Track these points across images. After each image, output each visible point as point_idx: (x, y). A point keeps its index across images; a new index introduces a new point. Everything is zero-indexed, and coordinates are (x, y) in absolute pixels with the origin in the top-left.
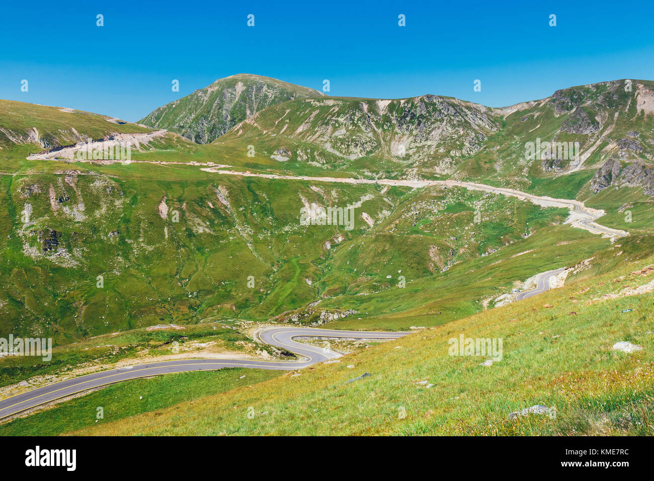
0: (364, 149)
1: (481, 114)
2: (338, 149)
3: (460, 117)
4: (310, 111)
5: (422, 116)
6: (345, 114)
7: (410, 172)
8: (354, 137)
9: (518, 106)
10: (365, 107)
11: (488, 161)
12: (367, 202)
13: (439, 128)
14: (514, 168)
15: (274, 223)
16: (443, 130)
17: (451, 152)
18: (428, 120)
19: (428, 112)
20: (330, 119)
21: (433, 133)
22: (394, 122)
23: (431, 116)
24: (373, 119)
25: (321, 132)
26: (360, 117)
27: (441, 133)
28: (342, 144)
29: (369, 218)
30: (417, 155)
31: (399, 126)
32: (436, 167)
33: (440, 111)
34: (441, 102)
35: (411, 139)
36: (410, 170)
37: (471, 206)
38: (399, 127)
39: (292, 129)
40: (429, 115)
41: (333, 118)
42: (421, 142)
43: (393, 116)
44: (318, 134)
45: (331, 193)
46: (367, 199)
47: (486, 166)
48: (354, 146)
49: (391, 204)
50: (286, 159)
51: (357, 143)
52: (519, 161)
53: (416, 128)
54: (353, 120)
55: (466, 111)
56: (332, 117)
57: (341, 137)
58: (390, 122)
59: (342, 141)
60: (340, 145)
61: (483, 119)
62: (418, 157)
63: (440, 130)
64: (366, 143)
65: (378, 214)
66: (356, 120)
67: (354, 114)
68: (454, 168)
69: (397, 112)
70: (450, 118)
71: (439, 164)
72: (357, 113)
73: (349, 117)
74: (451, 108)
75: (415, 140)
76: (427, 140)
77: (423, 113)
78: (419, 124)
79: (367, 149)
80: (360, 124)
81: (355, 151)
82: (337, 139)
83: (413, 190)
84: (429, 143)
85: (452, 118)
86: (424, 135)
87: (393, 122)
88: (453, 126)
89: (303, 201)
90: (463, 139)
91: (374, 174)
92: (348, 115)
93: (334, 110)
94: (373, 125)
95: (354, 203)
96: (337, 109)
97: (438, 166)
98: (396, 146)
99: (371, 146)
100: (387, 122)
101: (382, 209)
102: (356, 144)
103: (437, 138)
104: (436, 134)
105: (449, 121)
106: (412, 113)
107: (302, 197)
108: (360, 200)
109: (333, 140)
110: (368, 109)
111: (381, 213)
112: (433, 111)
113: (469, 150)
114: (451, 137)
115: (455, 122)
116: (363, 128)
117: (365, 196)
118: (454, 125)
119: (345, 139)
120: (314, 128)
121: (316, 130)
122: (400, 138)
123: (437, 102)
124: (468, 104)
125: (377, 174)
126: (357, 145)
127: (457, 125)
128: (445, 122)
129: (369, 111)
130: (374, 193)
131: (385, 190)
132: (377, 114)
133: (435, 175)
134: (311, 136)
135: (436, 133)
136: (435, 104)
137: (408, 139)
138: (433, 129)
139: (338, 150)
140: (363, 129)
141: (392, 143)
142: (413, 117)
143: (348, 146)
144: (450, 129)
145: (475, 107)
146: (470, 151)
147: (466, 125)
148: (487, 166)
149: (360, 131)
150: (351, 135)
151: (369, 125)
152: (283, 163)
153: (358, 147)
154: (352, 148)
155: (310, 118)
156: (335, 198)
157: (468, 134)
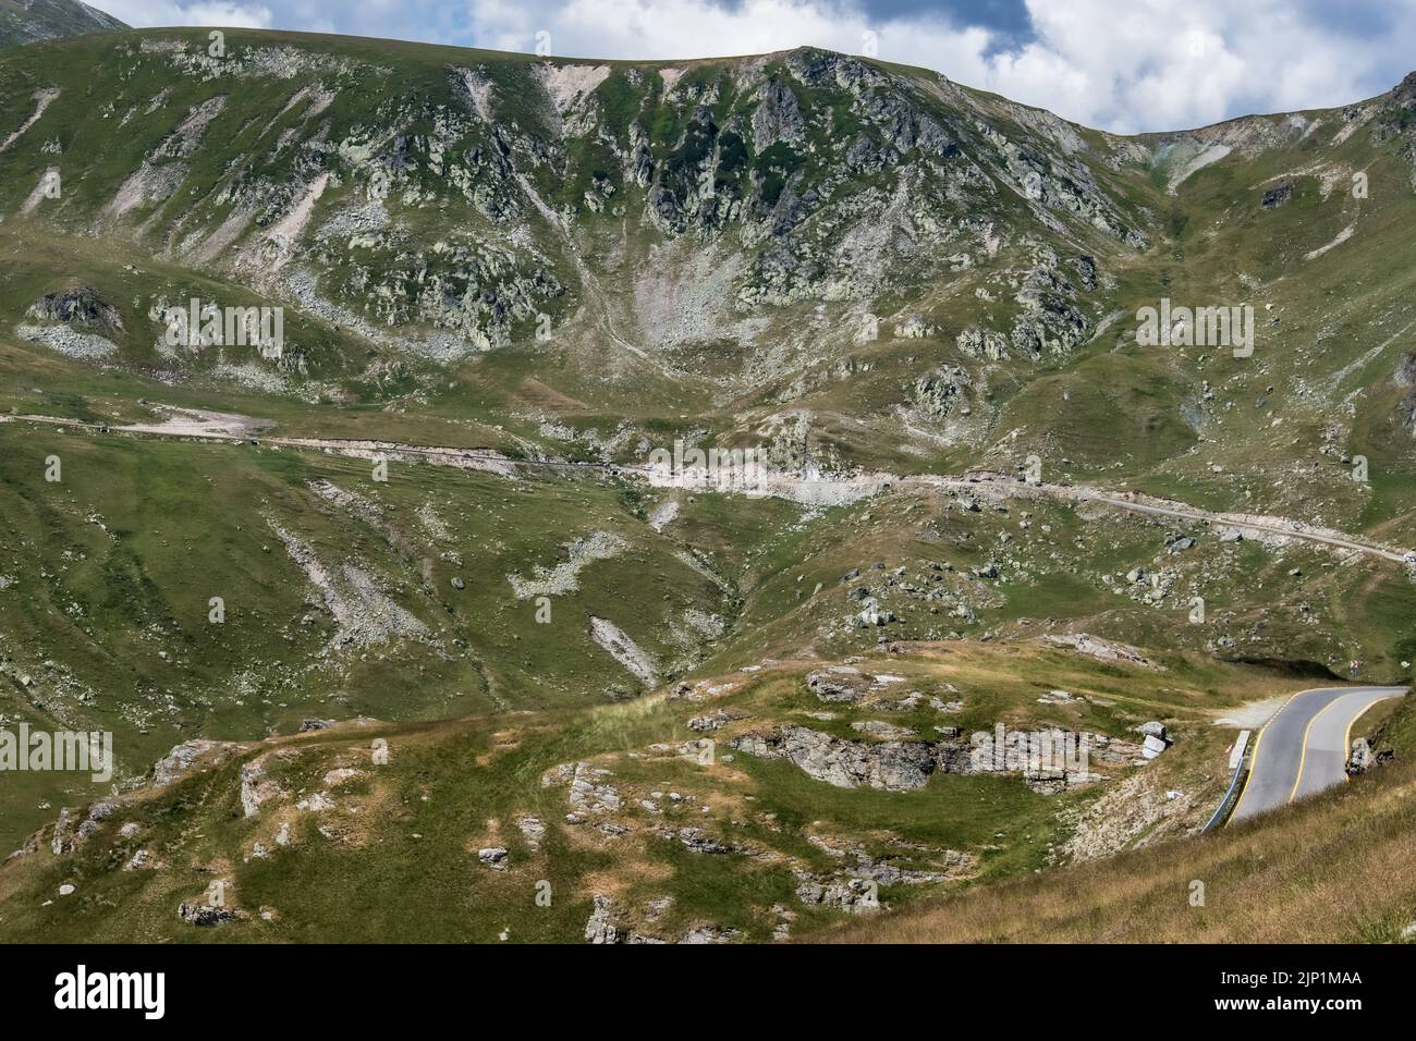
0: (501, 309)
1: (1065, 158)
2: (357, 301)
3: (976, 169)
4: (171, 100)
5: (780, 154)
6: (375, 126)
7: (778, 429)
8: (439, 247)
9: (1232, 135)
10: (480, 94)
11: (1146, 388)
12: (599, 565)
13: (875, 218)
14: (1277, 422)
15: (182, 655)
16: (899, 231)
17: (962, 338)
18: (816, 174)
19: (814, 134)
20: (294, 150)
21: (849, 241)
22: (634, 177)
23: (829, 155)
24: (522, 157)
25: (252, 211)
26: (459, 146)
27: (893, 243)
28: (375, 278)
29: (632, 649)
30: (781, 350)
31: (667, 198)
32: (900, 410)
33: (873, 131)
34: (879, 91)
35: (733, 266)
36: (775, 419)
37: (1118, 591)
38: (665, 207)
39: (92, 193)
40: (820, 151)
41: (314, 145)
42: (790, 286)
43: (625, 146)
44: (235, 223)
45: (418, 521)
46: (601, 555)
47: (1140, 409)
48: (447, 293)
49: (718, 580)
50: (100, 347)
51: (460, 275)
52: (1291, 391)
53: (757, 216)
54: (424, 161)
55: (994, 137)
56: (307, 136)
57: (368, 242)
58: (617, 178)
59: (379, 266)
60: (368, 287)
61: (1080, 185)
62: (788, 360)
63: (883, 233)
64: (509, 279)
65: (667, 626)
66: (437, 158)
67: (424, 127)
68: (986, 415)
69: (646, 128)
70: (928, 170)
71: (914, 395)
72: (440, 123)
73: (399, 143)
74: (925, 122)
75: (759, 273)
76: (820, 273)
77: (791, 137)
78: (771, 194)
79: (516, 309)
80: (460, 177)
81: (452, 317)
82: (348, 254)
83: (805, 518)
84: (833, 289)
85: (939, 171)
86: (806, 248)
87: (629, 176)
88: (944, 211)
89: (292, 551)
90: (1004, 278)
91: (591, 436)
92: (393, 132)
93: (309, 102)
94: (526, 186)
95: (538, 570)
96: (325, 100)
97: (907, 405)
98: (661, 302)
99: (534, 296)
100: (601, 178)
101: (680, 607)
102: (456, 281)
103: (873, 269)
104: (864, 246)
105: (924, 186)
106: (731, 140)
107: (282, 533)
108: (567, 560)
109: (323, 259)
110: (491, 103)
111: (682, 624)
112: (839, 132)
113: (1042, 335)
114: (941, 265)
115: (953, 194)
116: (479, 202)
117: (587, 538)
118: (950, 206)
119: (393, 255)
120: (208, 189)
121: (221, 199)
122: (676, 260)
123: (856, 90)
124: (1002, 111)
125: (606, 437)
126: (461, 287)
127: (964, 208)
128: (903, 188)
129: (502, 118)
130: (620, 526)
131: (668, 512)
132: (541, 135)
133: (903, 448)
134: (198, 234)
135: (862, 243)
136: (843, 98)
137: (716, 265)
138: (848, 222)
139: (359, 312)
140: (481, 209)
141: (641, 287)
142: (736, 153)
143: (413, 289)
144: (930, 225)
145: (1032, 125)
146: (1049, 336)
147: (1005, 208)
148: (1148, 410)
149: (462, 214)
150: (424, 235)
151: (508, 189)
152: (89, 364)
153: (467, 298)
154: (433, 301)
155: (180, 139)
156: (443, 545)
157: (1025, 253)
